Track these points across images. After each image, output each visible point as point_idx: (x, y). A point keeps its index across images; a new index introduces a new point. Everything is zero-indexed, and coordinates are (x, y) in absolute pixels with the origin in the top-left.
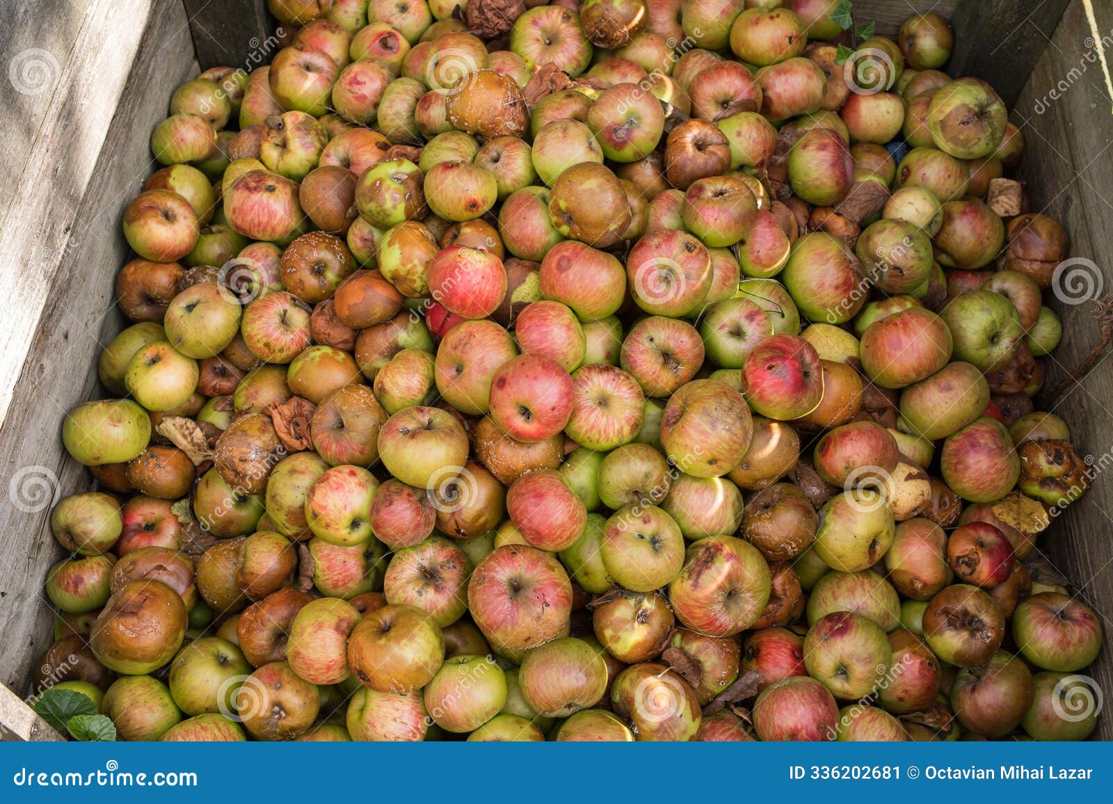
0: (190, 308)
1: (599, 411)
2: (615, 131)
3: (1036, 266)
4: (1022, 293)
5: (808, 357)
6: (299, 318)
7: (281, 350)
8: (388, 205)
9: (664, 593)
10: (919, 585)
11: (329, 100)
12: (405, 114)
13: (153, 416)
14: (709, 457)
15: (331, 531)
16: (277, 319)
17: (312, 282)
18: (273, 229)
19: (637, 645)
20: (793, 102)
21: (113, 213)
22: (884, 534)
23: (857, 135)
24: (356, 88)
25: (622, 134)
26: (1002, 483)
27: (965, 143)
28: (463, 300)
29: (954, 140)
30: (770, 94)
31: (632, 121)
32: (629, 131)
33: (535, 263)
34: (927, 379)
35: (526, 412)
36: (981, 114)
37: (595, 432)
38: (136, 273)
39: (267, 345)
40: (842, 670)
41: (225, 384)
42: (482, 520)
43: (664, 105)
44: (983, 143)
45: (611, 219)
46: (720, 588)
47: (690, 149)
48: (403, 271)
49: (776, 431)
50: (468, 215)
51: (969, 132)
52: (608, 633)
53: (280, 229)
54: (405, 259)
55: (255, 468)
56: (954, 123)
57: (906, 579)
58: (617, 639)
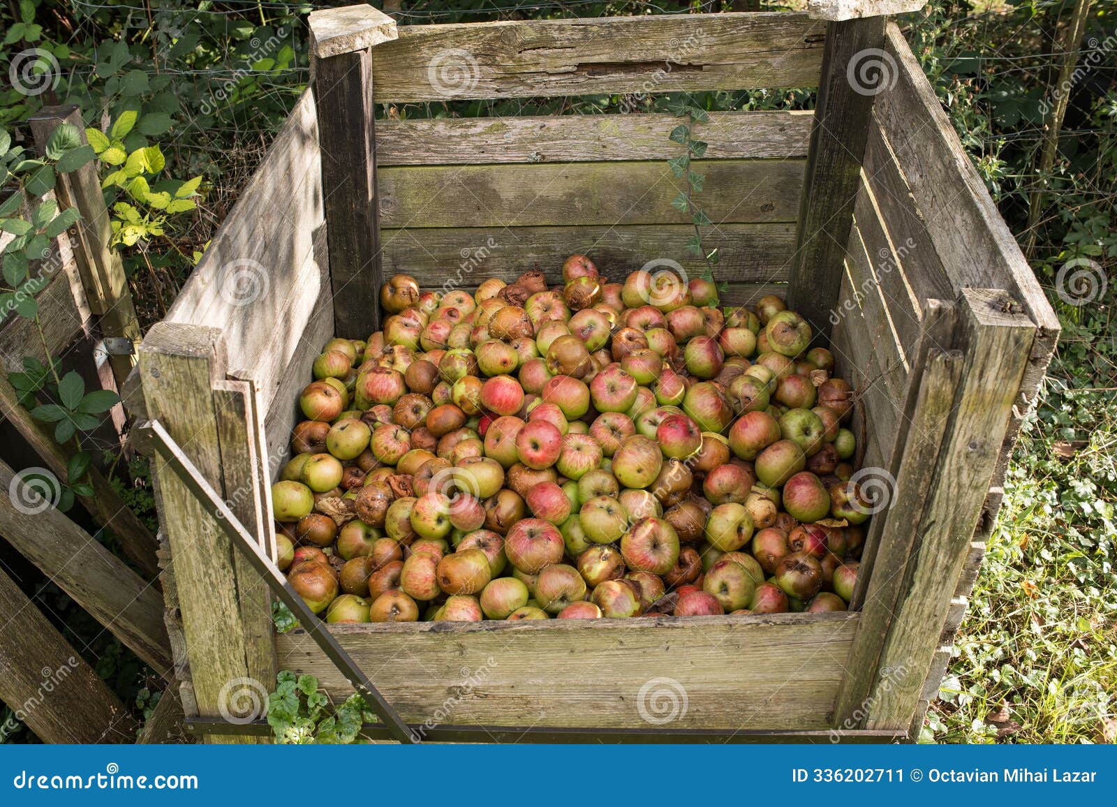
0: (342, 429)
1: (576, 452)
2: (583, 331)
3: (834, 404)
4: (825, 415)
5: (691, 424)
6: (404, 436)
7: (394, 452)
8: (458, 366)
9: (617, 545)
10: (772, 559)
11: (419, 343)
12: (464, 340)
13: (316, 493)
14: (637, 468)
15: (426, 522)
16: (392, 435)
17: (412, 417)
18: (389, 394)
19: (603, 571)
20: (686, 327)
21: (295, 392)
22: (745, 523)
23: (729, 351)
24: (435, 331)
25: (586, 332)
26: (816, 502)
27: (787, 343)
28: (500, 400)
29: (780, 342)
30: (672, 323)
31: (591, 326)
32: (590, 332)
33: (539, 394)
34: (766, 447)
35: (536, 446)
36: (794, 327)
37: (574, 462)
38: (306, 427)
39: (386, 448)
40: (724, 588)
41: (358, 481)
42: (512, 515)
43: (610, 323)
44: (796, 342)
45: (580, 360)
46: (648, 536)
47: (624, 339)
48: (466, 396)
49: (677, 465)
50: (501, 368)
51: (788, 336)
52: (586, 567)
53: (393, 394)
54: (467, 389)
55: (379, 504)
56: (779, 332)
57: (764, 556)
58: (590, 569)
